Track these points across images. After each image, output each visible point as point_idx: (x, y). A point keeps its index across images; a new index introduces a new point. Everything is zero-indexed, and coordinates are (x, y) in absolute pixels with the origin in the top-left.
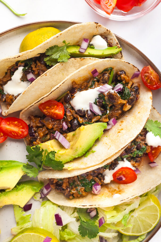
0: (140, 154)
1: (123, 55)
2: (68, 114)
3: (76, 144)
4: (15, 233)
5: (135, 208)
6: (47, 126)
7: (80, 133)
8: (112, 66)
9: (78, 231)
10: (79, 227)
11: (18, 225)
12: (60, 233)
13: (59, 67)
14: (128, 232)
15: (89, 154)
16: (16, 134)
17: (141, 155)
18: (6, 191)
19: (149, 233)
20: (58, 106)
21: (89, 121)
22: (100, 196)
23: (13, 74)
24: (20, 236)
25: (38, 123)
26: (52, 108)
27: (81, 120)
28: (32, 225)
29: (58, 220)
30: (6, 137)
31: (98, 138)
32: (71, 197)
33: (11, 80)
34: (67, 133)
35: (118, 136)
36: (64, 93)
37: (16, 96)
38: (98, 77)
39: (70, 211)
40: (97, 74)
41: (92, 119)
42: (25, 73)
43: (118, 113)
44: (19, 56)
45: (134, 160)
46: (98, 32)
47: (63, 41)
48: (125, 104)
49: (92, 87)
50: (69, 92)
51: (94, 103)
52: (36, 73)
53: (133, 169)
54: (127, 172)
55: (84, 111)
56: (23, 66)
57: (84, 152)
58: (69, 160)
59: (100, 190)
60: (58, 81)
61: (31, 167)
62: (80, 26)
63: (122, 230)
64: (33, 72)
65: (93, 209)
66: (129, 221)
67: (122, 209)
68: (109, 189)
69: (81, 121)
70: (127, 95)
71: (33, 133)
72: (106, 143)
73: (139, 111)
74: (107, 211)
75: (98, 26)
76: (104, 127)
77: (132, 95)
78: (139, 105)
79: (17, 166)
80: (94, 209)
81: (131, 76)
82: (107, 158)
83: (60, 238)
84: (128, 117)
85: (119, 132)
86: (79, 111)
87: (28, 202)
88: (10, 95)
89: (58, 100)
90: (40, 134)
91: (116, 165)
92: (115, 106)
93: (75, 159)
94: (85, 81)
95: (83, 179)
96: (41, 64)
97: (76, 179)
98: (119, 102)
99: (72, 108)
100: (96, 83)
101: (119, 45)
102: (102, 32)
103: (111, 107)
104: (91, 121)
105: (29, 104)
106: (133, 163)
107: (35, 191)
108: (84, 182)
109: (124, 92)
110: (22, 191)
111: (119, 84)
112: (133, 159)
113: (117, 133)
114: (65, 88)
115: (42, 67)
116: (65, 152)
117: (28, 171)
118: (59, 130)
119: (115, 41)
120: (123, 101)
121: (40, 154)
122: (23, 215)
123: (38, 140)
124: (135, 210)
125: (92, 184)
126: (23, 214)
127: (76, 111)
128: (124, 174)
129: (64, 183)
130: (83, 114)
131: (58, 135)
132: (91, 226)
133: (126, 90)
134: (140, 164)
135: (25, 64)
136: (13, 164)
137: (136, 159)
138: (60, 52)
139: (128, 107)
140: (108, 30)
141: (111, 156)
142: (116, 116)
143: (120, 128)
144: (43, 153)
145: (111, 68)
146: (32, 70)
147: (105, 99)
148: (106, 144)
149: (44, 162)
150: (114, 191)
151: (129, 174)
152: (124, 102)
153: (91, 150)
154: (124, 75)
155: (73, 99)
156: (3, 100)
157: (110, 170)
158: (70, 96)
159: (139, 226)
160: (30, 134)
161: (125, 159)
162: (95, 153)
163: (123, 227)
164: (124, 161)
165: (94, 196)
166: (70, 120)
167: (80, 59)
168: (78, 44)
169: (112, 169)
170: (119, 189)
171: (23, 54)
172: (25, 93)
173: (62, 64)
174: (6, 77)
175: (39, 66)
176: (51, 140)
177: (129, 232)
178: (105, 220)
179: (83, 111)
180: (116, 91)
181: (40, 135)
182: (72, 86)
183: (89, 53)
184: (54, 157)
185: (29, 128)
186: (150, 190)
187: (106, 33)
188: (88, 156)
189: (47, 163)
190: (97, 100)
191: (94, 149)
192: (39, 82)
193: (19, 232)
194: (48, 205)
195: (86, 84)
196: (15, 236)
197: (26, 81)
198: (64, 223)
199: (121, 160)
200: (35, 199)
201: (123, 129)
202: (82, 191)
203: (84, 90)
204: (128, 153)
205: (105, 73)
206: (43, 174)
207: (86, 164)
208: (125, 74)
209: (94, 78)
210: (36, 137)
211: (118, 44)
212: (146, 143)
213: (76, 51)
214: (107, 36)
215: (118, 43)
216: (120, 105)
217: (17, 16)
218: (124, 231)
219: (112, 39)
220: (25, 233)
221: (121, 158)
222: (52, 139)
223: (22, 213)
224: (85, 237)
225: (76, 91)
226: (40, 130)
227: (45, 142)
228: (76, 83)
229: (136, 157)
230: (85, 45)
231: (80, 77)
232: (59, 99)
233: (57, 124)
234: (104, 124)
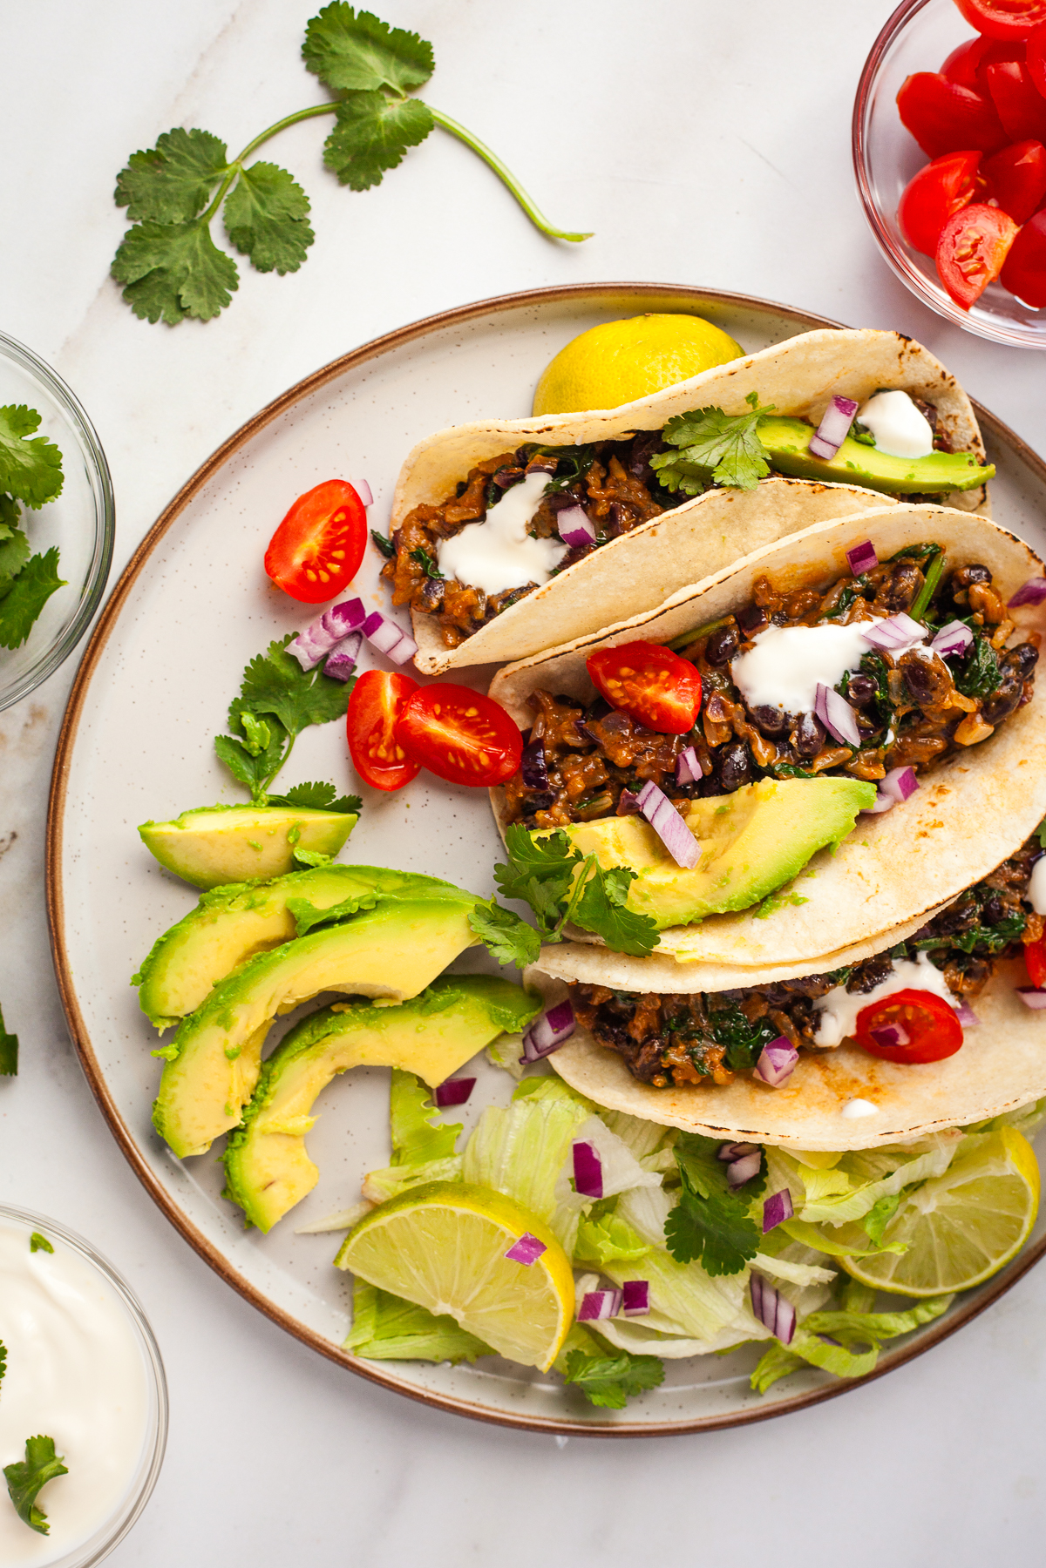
0: (995, 941)
1: (988, 494)
2: (714, 716)
3: (726, 855)
4: (379, 1196)
5: (927, 1176)
6: (610, 755)
7: (750, 808)
8: (939, 539)
9: (663, 1234)
10: (669, 1215)
11: (395, 1161)
12: (580, 1230)
13: (712, 508)
14: (876, 1272)
15: (776, 906)
16: (462, 765)
17: (996, 947)
18: (378, 1004)
19: (962, 1295)
20: (676, 674)
21: (802, 763)
22: (788, 1097)
23: (497, 499)
24: (406, 1211)
25: (571, 733)
26: (645, 677)
27: (764, 753)
28: (462, 1171)
29: (586, 1171)
30: (416, 766)
31: (827, 842)
32: (659, 1081)
33: (482, 518)
34: (691, 799)
35: (917, 851)
36: (710, 621)
37: (493, 596)
38: (870, 575)
39: (644, 1139)
40: (871, 563)
41: (815, 758)
42: (554, 503)
43: (929, 749)
44: (547, 426)
45: (959, 965)
46: (901, 377)
47: (749, 392)
48: (969, 716)
49: (838, 617)
50: (733, 620)
51: (837, 689)
52: (602, 510)
53: (952, 1002)
54: (925, 1012)
55: (787, 716)
56: (549, 471)
57: (756, 895)
58: (684, 919)
59: (792, 1071)
60: (697, 564)
61: (511, 920)
62: (837, 342)
63: (857, 1260)
64: (588, 504)
65: (746, 1147)
66: (895, 1227)
67: (875, 1171)
68: (828, 1073)
69: (765, 755)
70: (983, 679)
71: (540, 772)
72: (860, 874)
73: (1021, 758)
74: (811, 1166)
75: (907, 351)
76: (862, 799)
77: (1007, 682)
78: (1026, 731)
79: (450, 905)
80: (750, 1147)
81: (1009, 594)
82: (857, 938)
83: (577, 1252)
84: (968, 776)
85: (925, 835)
86: (766, 712)
87: (460, 1070)
88: (465, 588)
89: (678, 646)
90: (569, 780)
91: (881, 975)
92: (922, 717)
93: (712, 919)
94: (808, 583)
95: (726, 1008)
96: (630, 475)
97: (697, 1004)
98: (948, 704)
99: (736, 694)
100: (861, 602)
101: (982, 451)
102: (917, 378)
103: (905, 720)
104: (811, 766)
105: (547, 642)
106: (954, 978)
107: (502, 1026)
108: (728, 1022)
109: (972, 660)
110: (448, 1016)
111: (957, 624)
112: (955, 961)
113: (913, 836)
114: (720, 601)
115: (630, 491)
116: (675, 880)
117: (494, 935)
118: (658, 779)
119: (970, 426)
120: (961, 701)
121: (562, 872)
122: (430, 1121)
123: (559, 804)
124: (927, 1185)
125: (761, 1036)
126: (429, 1116)
127: (751, 711)
128: (909, 1018)
129: (638, 1012)
130: (776, 725)
131: (653, 799)
132: (728, 1220)
133: (981, 653)
134: (983, 985)
135: (559, 464)
136: (432, 893)
137: (971, 963)
138: (728, 438)
139: (982, 729)
140: (948, 375)
141: (874, 932)
142: (920, 760)
143: (930, 817)
144: (578, 869)
145: (935, 546)
146: (584, 495)
147: (887, 678)
148: (859, 878)
149: (573, 911)
150: (849, 1084)
151: (931, 1024)
152: (969, 705)
153: (787, 891)
154: (983, 587)
155: (748, 656)
156: (430, 602)
157: (849, 989)
158: (732, 639)
159: (930, 1254)
160: (526, 773)
161: (922, 956)
162: (803, 908)
163: (860, 1248)
164: (918, 964)
165: (762, 1092)
166: (714, 743)
167: (812, 485)
168: (803, 413)
169: (860, 989)
170: (871, 1078)
171: (567, 423)
172: (548, 593)
173: (729, 496)
174: (459, 506)
175: (617, 481)
176: (615, 815)
177: (881, 1275)
178: (794, 1206)
179: (781, 717)
180: (943, 651)
181: (569, 787)
182: (749, 596)
183: (850, 465)
184: (625, 894)
185: (527, 746)
186: (1013, 1107)
187: (935, 386)
188: (770, 916)
189: (586, 917)
190: (853, 676)
191: (801, 889)
192: (616, 556)
193: (396, 1194)
194: (551, 1100)
195: (814, 598)
196: (376, 1208)
197: (546, 538)
198: (609, 1188)
199: (906, 954)
200: (493, 1061)
201: (941, 824)
202: (712, 1062)
203: (798, 624)
204: (943, 932)
205: (904, 563)
206: (556, 961)
207: (760, 947)
208: (987, 584)
209: (851, 575)
210: (553, 794)
211: (979, 445)
212: (1027, 898)
213: (794, 448)
214: (936, 398)
215: (980, 441)
216: (947, 717)
217: (546, 235)
218: (863, 1269)
219: (955, 418)
220: (433, 1204)
221: (909, 950)
222: (623, 814)
223: (428, 1111)
224: (687, 1262)
225: (764, 620)
226: (575, 763)
227: (587, 820)
228: (769, 587)
229: (975, 954)
230: (836, 424)
231: (795, 565)
232: (684, 642)
233: (656, 753)
234: (865, 788)
